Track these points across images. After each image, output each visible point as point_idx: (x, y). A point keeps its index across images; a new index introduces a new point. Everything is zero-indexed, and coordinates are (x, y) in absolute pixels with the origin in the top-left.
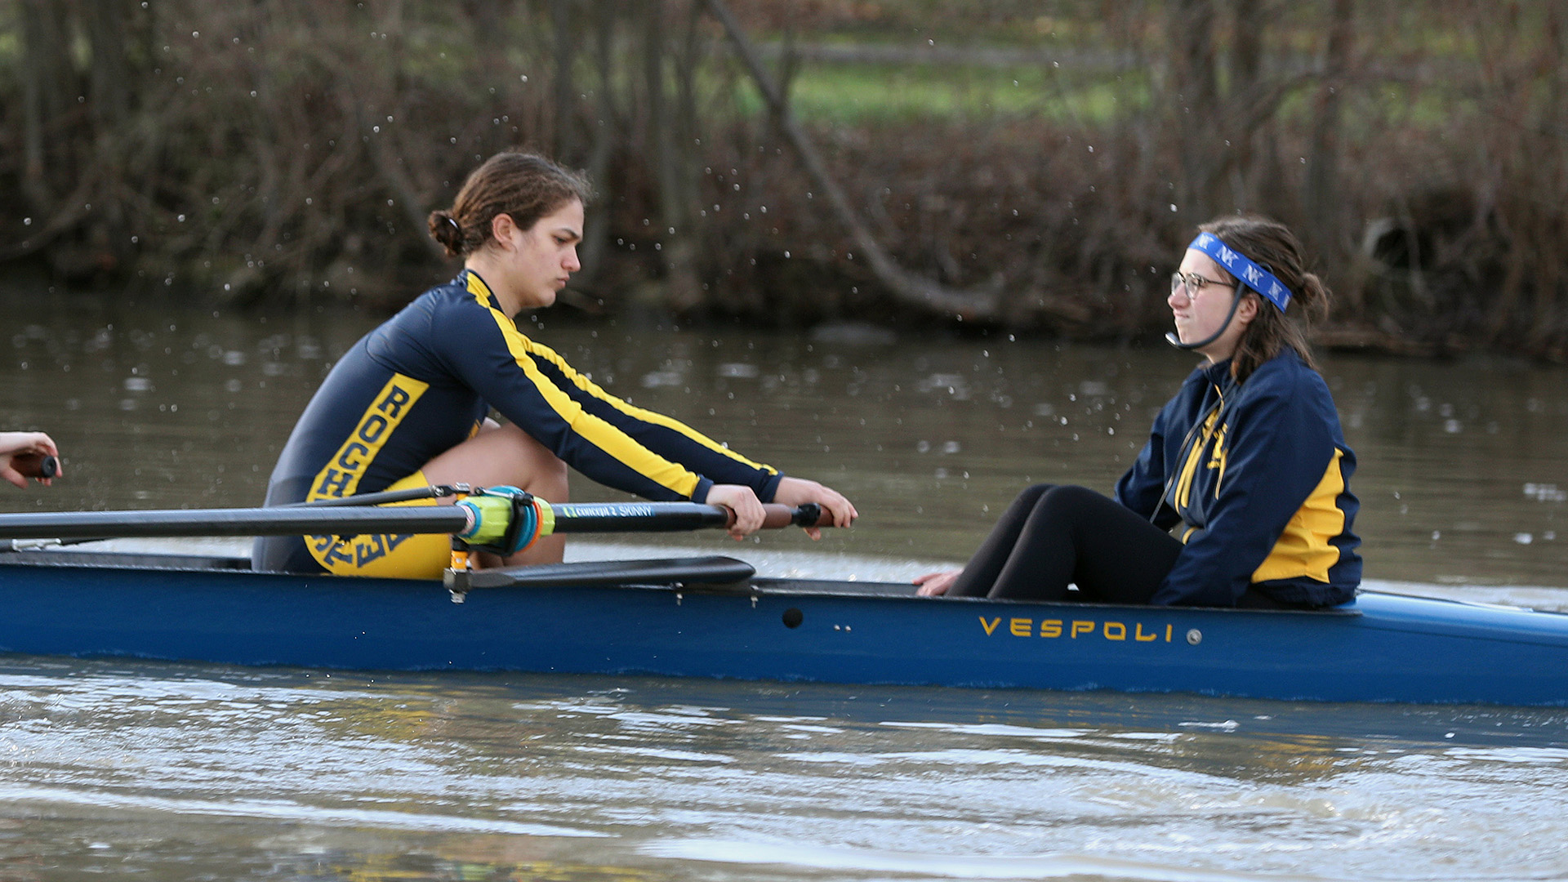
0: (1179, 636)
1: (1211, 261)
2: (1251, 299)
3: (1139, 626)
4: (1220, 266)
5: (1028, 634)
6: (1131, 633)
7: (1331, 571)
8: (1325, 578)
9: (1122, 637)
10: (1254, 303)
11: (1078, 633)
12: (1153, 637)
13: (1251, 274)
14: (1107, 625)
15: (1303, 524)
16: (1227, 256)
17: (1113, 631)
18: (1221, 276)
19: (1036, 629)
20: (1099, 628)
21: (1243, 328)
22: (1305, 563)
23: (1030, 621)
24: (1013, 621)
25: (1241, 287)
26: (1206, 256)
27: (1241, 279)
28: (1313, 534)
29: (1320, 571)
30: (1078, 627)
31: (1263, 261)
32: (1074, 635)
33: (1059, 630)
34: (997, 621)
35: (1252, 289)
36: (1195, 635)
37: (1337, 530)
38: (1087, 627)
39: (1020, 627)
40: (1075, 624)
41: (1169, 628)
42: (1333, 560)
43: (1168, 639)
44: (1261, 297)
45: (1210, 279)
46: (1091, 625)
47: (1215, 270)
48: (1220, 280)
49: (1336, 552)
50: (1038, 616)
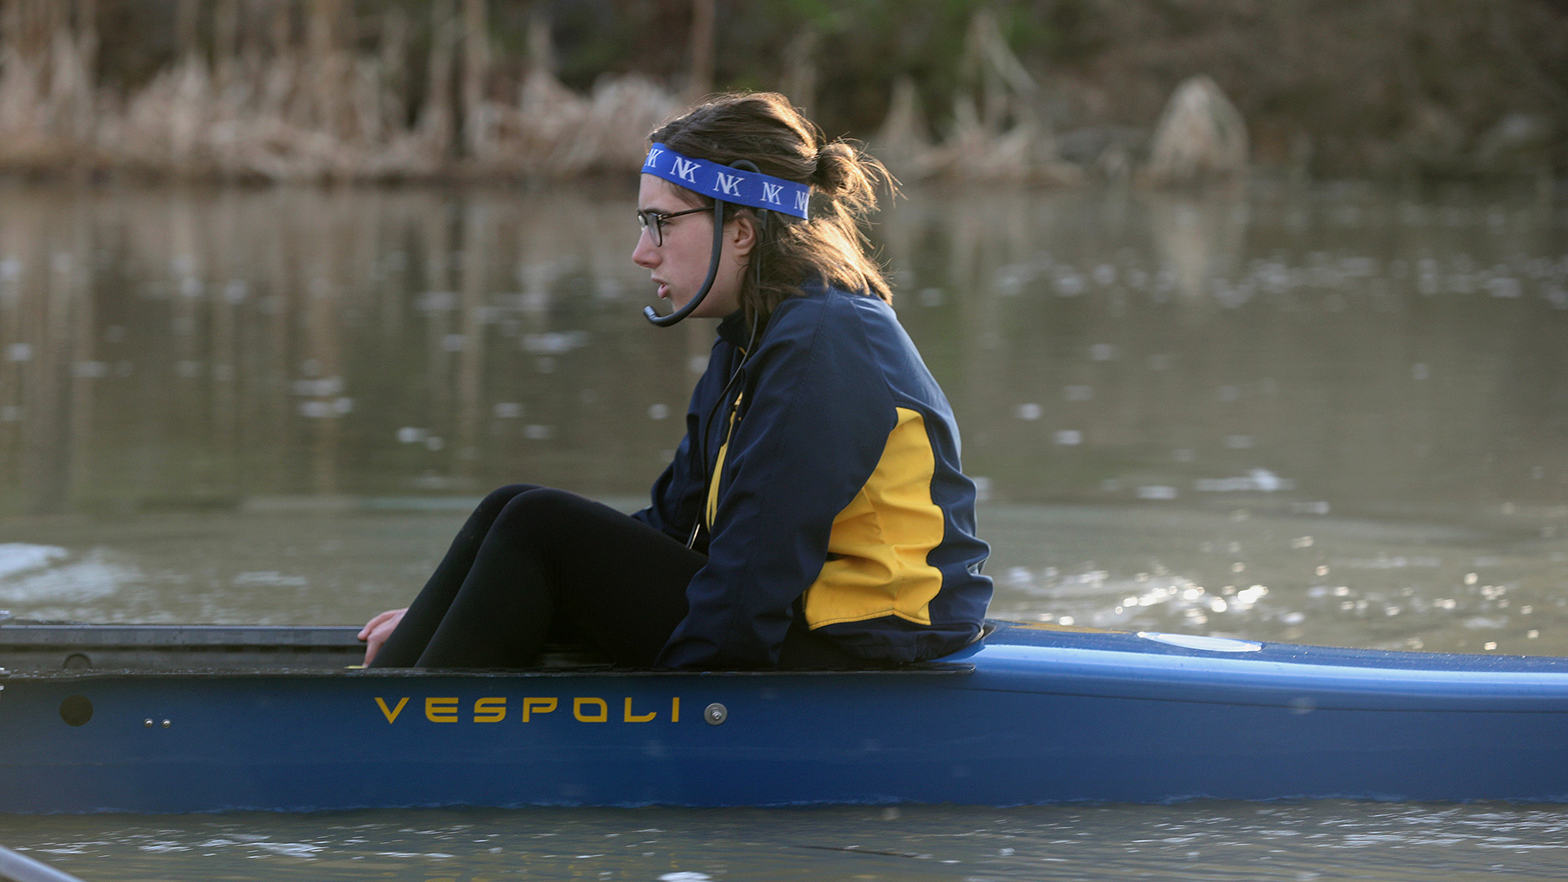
0: (693, 713)
1: (666, 184)
2: (740, 217)
3: (628, 701)
4: (681, 188)
5: (454, 719)
6: (616, 711)
7: (933, 605)
8: (924, 618)
9: (603, 718)
10: (746, 222)
11: (532, 715)
12: (652, 716)
13: (726, 184)
14: (578, 702)
15: (884, 536)
16: (684, 169)
17: (587, 710)
18: (686, 200)
19: (466, 710)
20: (565, 707)
21: (745, 261)
22: (892, 597)
23: (455, 700)
24: (429, 701)
25: (719, 208)
26: (659, 180)
27: (714, 196)
28: (899, 551)
29: (917, 609)
30: (532, 706)
31: (738, 159)
32: (526, 719)
33: (502, 712)
34: (404, 701)
35: (735, 205)
36: (716, 712)
37: (935, 540)
38: (548, 705)
39: (439, 710)
40: (527, 702)
41: (676, 701)
42: (933, 591)
43: (675, 718)
44: (755, 210)
45: (674, 211)
46: (553, 703)
47: (675, 195)
48: (690, 209)
49: (934, 579)
50: (468, 694)
